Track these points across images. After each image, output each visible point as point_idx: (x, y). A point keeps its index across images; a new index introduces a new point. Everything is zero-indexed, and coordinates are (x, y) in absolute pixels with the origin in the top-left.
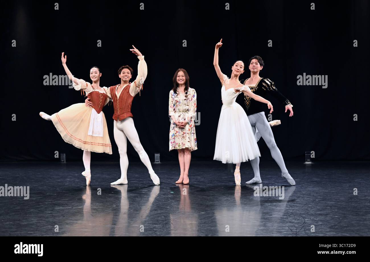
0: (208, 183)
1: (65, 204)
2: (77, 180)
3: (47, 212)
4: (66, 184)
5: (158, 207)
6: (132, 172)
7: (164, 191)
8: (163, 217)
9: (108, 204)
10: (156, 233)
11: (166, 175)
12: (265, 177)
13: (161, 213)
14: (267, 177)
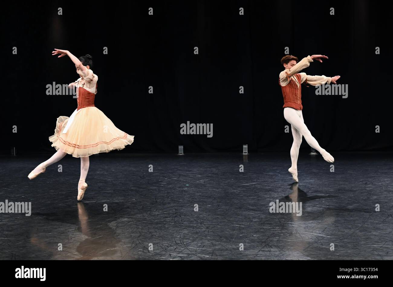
0: (221, 175)
1: (90, 198)
2: (106, 173)
3: (74, 206)
4: (95, 177)
5: (172, 200)
6: (156, 164)
7: (180, 184)
8: (174, 210)
9: (129, 197)
10: (165, 226)
11: (186, 168)
12: (271, 169)
13: (174, 206)
14: (274, 168)
